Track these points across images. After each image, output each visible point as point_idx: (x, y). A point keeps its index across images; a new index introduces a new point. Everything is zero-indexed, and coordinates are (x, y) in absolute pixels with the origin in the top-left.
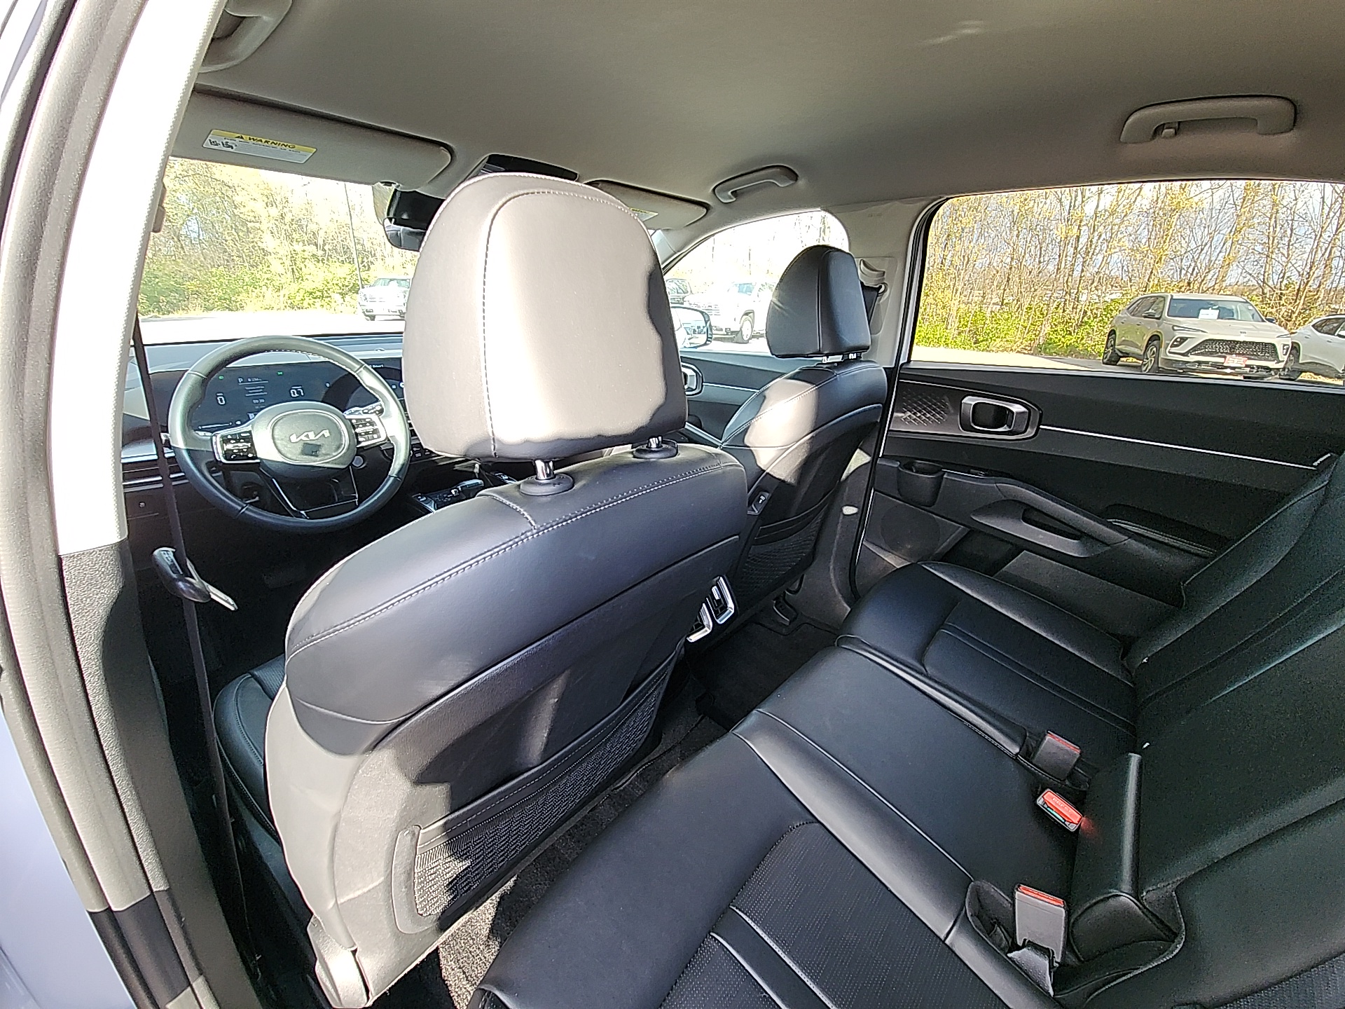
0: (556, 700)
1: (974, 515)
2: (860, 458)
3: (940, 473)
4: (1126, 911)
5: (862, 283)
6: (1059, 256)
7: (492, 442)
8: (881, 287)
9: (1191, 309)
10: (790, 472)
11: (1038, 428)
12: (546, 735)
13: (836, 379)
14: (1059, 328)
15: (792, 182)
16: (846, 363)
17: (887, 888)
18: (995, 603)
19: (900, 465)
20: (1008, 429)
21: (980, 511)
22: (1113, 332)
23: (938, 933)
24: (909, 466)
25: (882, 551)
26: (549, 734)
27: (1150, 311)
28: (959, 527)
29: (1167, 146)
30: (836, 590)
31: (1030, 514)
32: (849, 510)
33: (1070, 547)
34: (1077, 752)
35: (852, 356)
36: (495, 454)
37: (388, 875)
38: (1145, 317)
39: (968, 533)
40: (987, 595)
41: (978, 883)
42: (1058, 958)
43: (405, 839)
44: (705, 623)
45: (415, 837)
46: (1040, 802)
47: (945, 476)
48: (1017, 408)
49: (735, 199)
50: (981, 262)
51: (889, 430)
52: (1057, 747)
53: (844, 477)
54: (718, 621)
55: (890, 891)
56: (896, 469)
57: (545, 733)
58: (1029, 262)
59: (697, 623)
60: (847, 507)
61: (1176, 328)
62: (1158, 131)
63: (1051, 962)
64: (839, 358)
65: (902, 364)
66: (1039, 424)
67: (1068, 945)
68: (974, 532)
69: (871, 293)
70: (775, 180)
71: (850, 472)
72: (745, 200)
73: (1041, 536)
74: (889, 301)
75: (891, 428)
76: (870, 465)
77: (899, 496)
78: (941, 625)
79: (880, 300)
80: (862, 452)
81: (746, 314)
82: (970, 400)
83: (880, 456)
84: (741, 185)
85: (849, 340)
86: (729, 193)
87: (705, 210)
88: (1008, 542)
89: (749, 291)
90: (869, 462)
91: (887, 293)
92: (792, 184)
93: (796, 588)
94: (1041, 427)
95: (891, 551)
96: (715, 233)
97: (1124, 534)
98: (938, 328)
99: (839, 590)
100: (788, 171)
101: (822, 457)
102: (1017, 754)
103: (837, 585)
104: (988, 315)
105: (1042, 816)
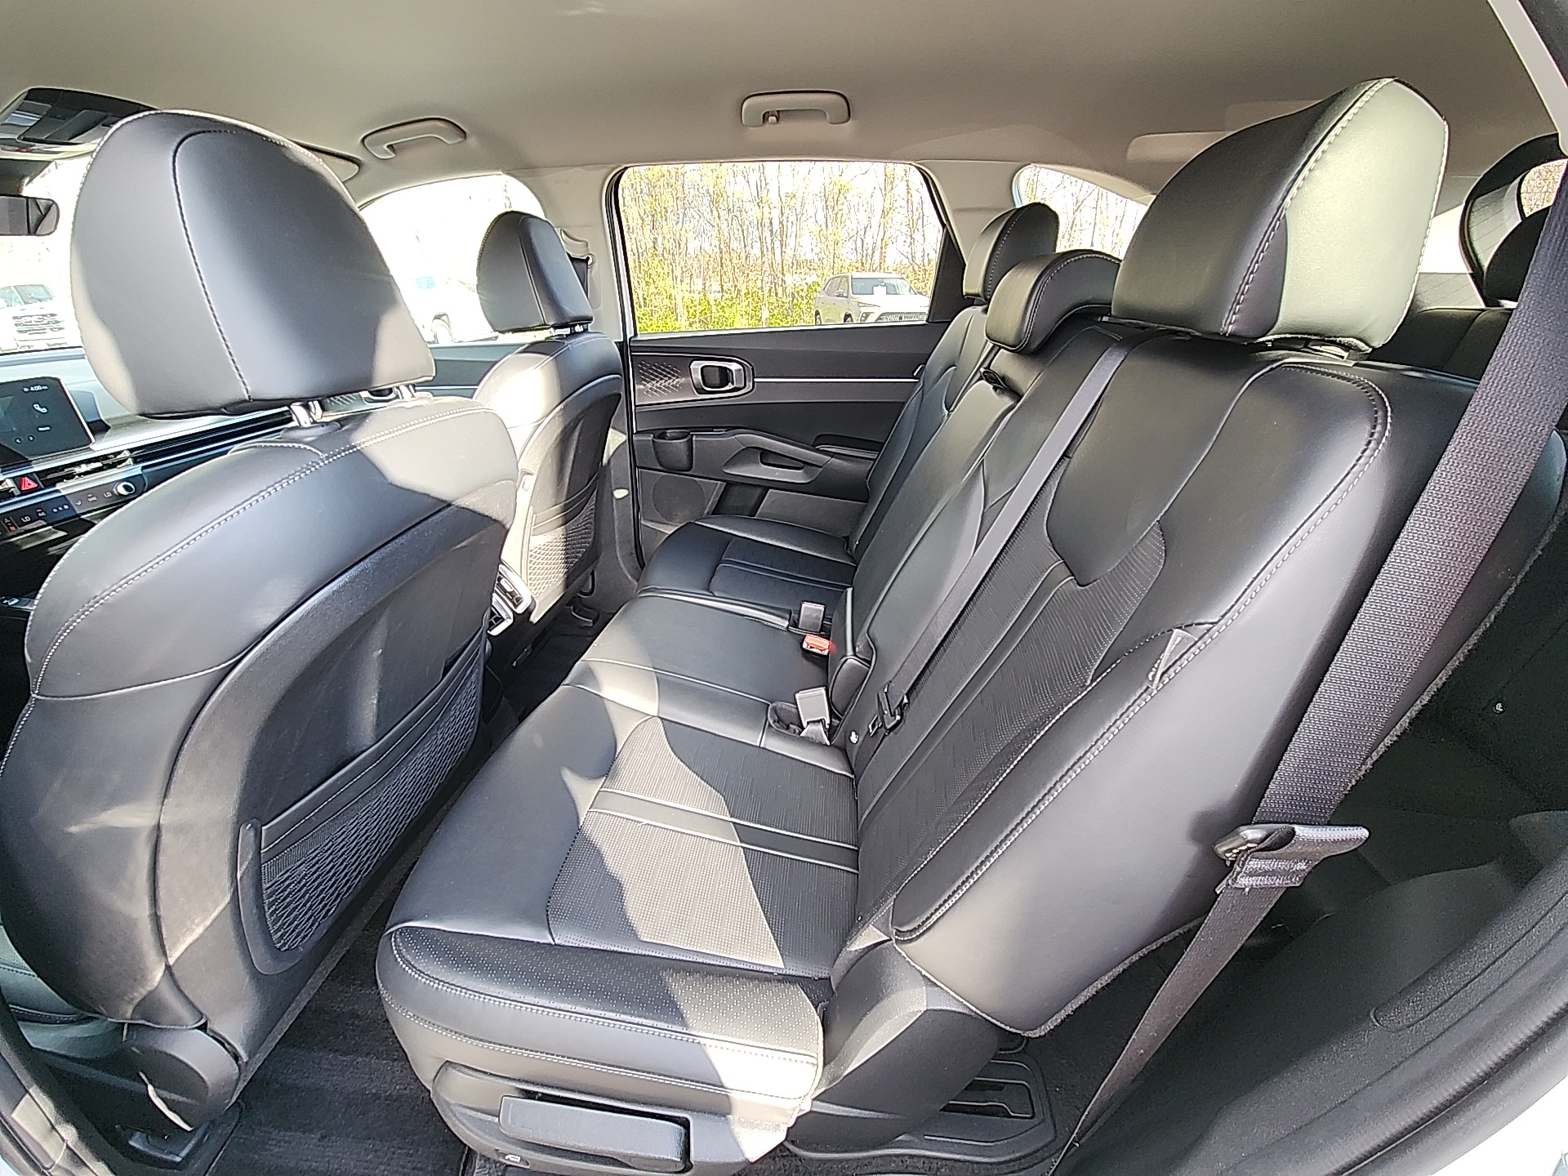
0: (380, 651)
1: (727, 469)
2: (615, 439)
3: (689, 437)
4: (854, 667)
5: (569, 255)
6: (760, 239)
7: (243, 385)
8: (588, 258)
9: (868, 287)
10: (549, 450)
11: (754, 382)
12: (375, 702)
13: (568, 349)
14: (776, 312)
15: (460, 140)
16: (574, 334)
17: (715, 734)
18: (758, 536)
19: (654, 437)
20: (732, 387)
21: (728, 464)
22: (817, 313)
23: (754, 744)
24: (662, 436)
25: (660, 525)
26: (378, 701)
27: (840, 290)
28: (717, 484)
29: (774, 131)
30: (630, 577)
31: (765, 456)
32: (620, 494)
33: (797, 477)
34: (822, 608)
35: (578, 329)
36: (249, 396)
37: (234, 891)
38: (838, 296)
39: (726, 487)
40: (751, 532)
41: (774, 704)
42: (828, 721)
43: (247, 833)
44: (504, 615)
45: (258, 835)
46: (805, 646)
47: (694, 438)
48: (734, 367)
49: (394, 155)
50: (693, 246)
51: (636, 406)
52: (812, 610)
53: (605, 461)
54: (516, 611)
55: (719, 736)
56: (651, 442)
57: (374, 699)
58: (734, 245)
59: (494, 617)
60: (617, 491)
61: (860, 305)
62: (765, 118)
63: (824, 726)
64: (567, 331)
65: (630, 339)
66: (754, 378)
67: (832, 713)
68: (730, 484)
69: (580, 263)
70: (438, 134)
71: (611, 453)
72: (407, 156)
73: (777, 474)
74: (601, 271)
75: (637, 404)
76: (627, 442)
77: (662, 469)
78: (720, 561)
79: (591, 272)
80: (616, 432)
81: (438, 317)
82: (696, 364)
83: (635, 431)
84: (399, 136)
85: (572, 310)
86: (385, 147)
87: (357, 167)
88: (758, 486)
89: (431, 284)
90: (625, 441)
91: (596, 264)
92: (460, 142)
93: (590, 587)
94: (756, 380)
95: (667, 522)
96: (373, 200)
97: (829, 455)
98: (668, 319)
99: (632, 576)
100: (451, 127)
101: (576, 434)
102: (788, 627)
103: (629, 572)
104: (712, 303)
105: (807, 654)
